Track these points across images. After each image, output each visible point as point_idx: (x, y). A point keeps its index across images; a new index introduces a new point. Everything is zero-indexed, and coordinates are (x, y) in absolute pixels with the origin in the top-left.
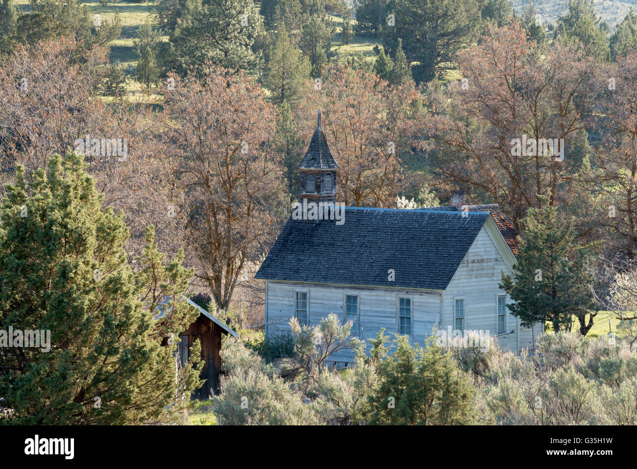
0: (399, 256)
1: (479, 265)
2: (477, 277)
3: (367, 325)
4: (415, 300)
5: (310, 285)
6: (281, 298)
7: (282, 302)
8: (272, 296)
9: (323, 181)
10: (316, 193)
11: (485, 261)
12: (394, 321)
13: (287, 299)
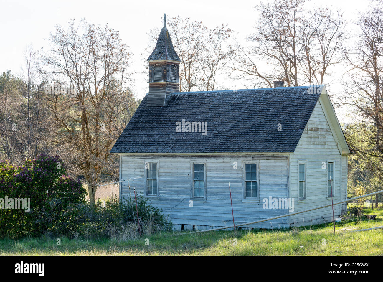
0: (242, 126)
1: (315, 133)
2: (314, 144)
3: (214, 190)
4: (261, 165)
5: (159, 156)
6: (134, 170)
7: (134, 173)
8: (126, 168)
9: (168, 71)
10: (163, 81)
11: (320, 130)
12: (240, 185)
13: (139, 170)
